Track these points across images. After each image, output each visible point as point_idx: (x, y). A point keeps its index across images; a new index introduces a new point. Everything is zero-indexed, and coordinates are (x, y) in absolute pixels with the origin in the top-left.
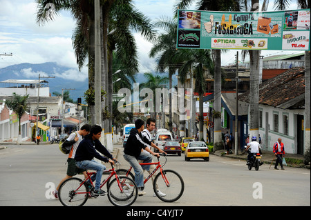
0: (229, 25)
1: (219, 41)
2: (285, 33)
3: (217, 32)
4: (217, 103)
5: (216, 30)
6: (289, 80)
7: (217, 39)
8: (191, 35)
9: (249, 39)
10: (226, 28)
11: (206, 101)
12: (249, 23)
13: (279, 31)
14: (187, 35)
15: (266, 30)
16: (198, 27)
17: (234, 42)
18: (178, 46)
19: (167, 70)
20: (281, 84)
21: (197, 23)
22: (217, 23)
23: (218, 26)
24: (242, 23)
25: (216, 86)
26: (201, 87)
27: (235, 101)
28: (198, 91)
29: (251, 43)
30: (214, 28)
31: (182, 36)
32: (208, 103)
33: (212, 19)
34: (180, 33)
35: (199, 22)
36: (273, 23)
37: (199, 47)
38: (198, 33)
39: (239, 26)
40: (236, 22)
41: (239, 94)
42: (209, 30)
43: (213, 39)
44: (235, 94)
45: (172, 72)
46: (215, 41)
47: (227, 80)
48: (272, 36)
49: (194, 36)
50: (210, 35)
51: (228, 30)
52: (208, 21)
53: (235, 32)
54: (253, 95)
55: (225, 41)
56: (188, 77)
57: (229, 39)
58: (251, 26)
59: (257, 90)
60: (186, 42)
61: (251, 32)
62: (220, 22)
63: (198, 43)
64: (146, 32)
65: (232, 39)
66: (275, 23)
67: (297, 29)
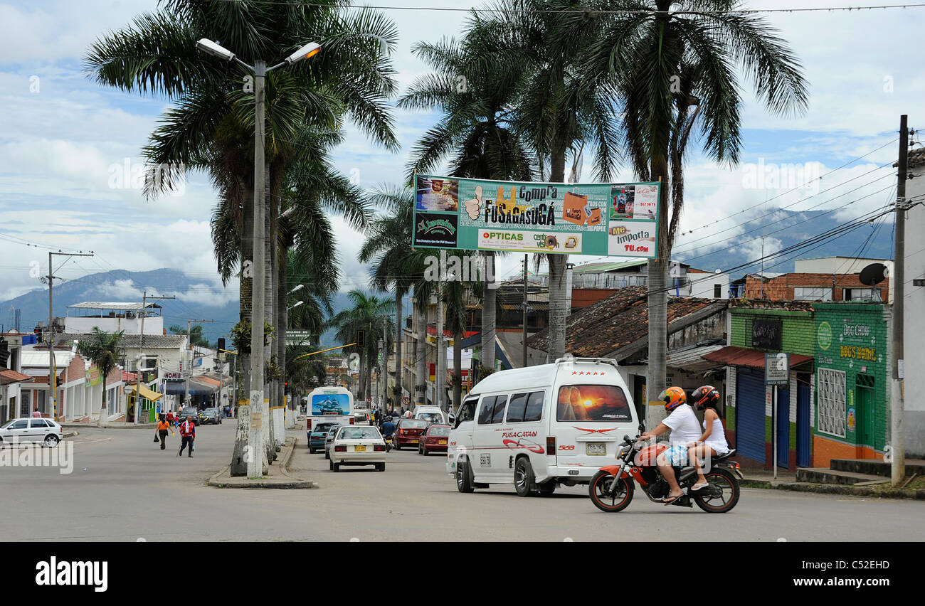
0: (510, 206)
1: (493, 235)
2: (612, 224)
3: (490, 218)
4: (488, 351)
5: (487, 215)
6: (621, 311)
7: (489, 231)
8: (440, 222)
9: (548, 234)
10: (505, 212)
11: (466, 347)
12: (548, 203)
13: (603, 220)
14: (433, 223)
15: (578, 218)
16: (453, 208)
17: (521, 237)
18: (416, 244)
19: (391, 287)
20: (605, 318)
21: (451, 201)
22: (488, 202)
23: (490, 206)
24: (535, 204)
25: (486, 319)
26: (457, 319)
27: (522, 347)
28: (453, 326)
29: (552, 241)
30: (483, 211)
31: (422, 223)
32: (470, 351)
33: (479, 194)
34: (420, 217)
35: (455, 198)
36: (591, 205)
37: (455, 246)
38: (454, 220)
39: (529, 208)
40: (523, 201)
41: (529, 335)
42: (473, 214)
43: (481, 232)
44: (522, 334)
45: (401, 291)
46: (486, 236)
47: (507, 307)
48: (590, 229)
49: (446, 224)
50: (476, 224)
51: (509, 215)
52: (472, 197)
53: (522, 220)
54: (555, 337)
55: (505, 236)
56: (433, 300)
57: (511, 232)
58: (552, 210)
59: (563, 327)
60: (429, 236)
61: (551, 220)
62: (494, 200)
63: (454, 238)
64: (353, 213)
65: (516, 233)
66: (594, 205)
67: (635, 217)
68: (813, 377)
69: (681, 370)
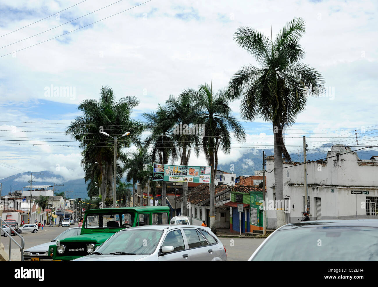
0: (177, 171)
1: (172, 178)
2: (200, 175)
3: (172, 174)
4: (164, 202)
5: (171, 173)
6: (203, 190)
7: (171, 177)
8: (159, 175)
9: (185, 178)
10: (175, 172)
11: (156, 200)
12: (185, 171)
13: (198, 175)
14: (158, 175)
15: (192, 174)
16: (163, 171)
17: (179, 178)
18: (154, 180)
19: (132, 181)
20: (198, 192)
21: (162, 170)
22: (171, 170)
23: (172, 171)
24: (183, 170)
25: (164, 192)
26: (154, 192)
27: (175, 200)
28: (152, 193)
29: (186, 179)
30: (170, 172)
31: (155, 175)
32: (158, 201)
33: (169, 168)
34: (154, 174)
35: (163, 169)
36: (196, 171)
37: (163, 180)
38: (163, 174)
39: (181, 172)
40: (180, 170)
41: (177, 196)
42: (168, 173)
43: (169, 177)
44: (174, 196)
45: (135, 182)
46: (171, 178)
47: (168, 187)
48: (195, 176)
49: (161, 175)
50: (168, 175)
51: (176, 173)
52: (167, 169)
53: (179, 175)
54: (184, 198)
55: (175, 178)
56: (146, 186)
57: (177, 177)
58: (186, 172)
59: (186, 195)
60: (157, 178)
61: (186, 174)
62: (172, 170)
63: (163, 178)
65: (178, 177)
66: (197, 171)
67: (206, 174)
68: (250, 209)
69: (219, 208)
